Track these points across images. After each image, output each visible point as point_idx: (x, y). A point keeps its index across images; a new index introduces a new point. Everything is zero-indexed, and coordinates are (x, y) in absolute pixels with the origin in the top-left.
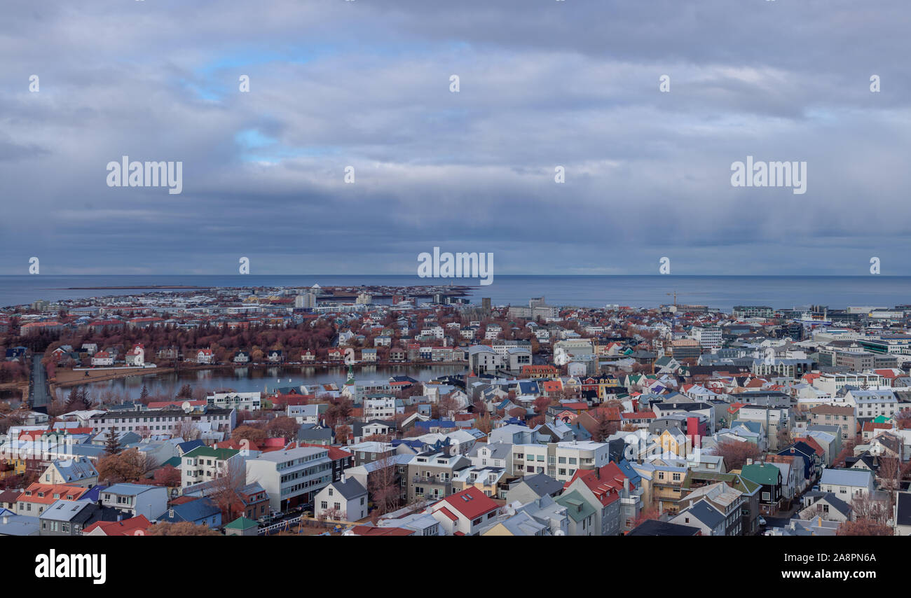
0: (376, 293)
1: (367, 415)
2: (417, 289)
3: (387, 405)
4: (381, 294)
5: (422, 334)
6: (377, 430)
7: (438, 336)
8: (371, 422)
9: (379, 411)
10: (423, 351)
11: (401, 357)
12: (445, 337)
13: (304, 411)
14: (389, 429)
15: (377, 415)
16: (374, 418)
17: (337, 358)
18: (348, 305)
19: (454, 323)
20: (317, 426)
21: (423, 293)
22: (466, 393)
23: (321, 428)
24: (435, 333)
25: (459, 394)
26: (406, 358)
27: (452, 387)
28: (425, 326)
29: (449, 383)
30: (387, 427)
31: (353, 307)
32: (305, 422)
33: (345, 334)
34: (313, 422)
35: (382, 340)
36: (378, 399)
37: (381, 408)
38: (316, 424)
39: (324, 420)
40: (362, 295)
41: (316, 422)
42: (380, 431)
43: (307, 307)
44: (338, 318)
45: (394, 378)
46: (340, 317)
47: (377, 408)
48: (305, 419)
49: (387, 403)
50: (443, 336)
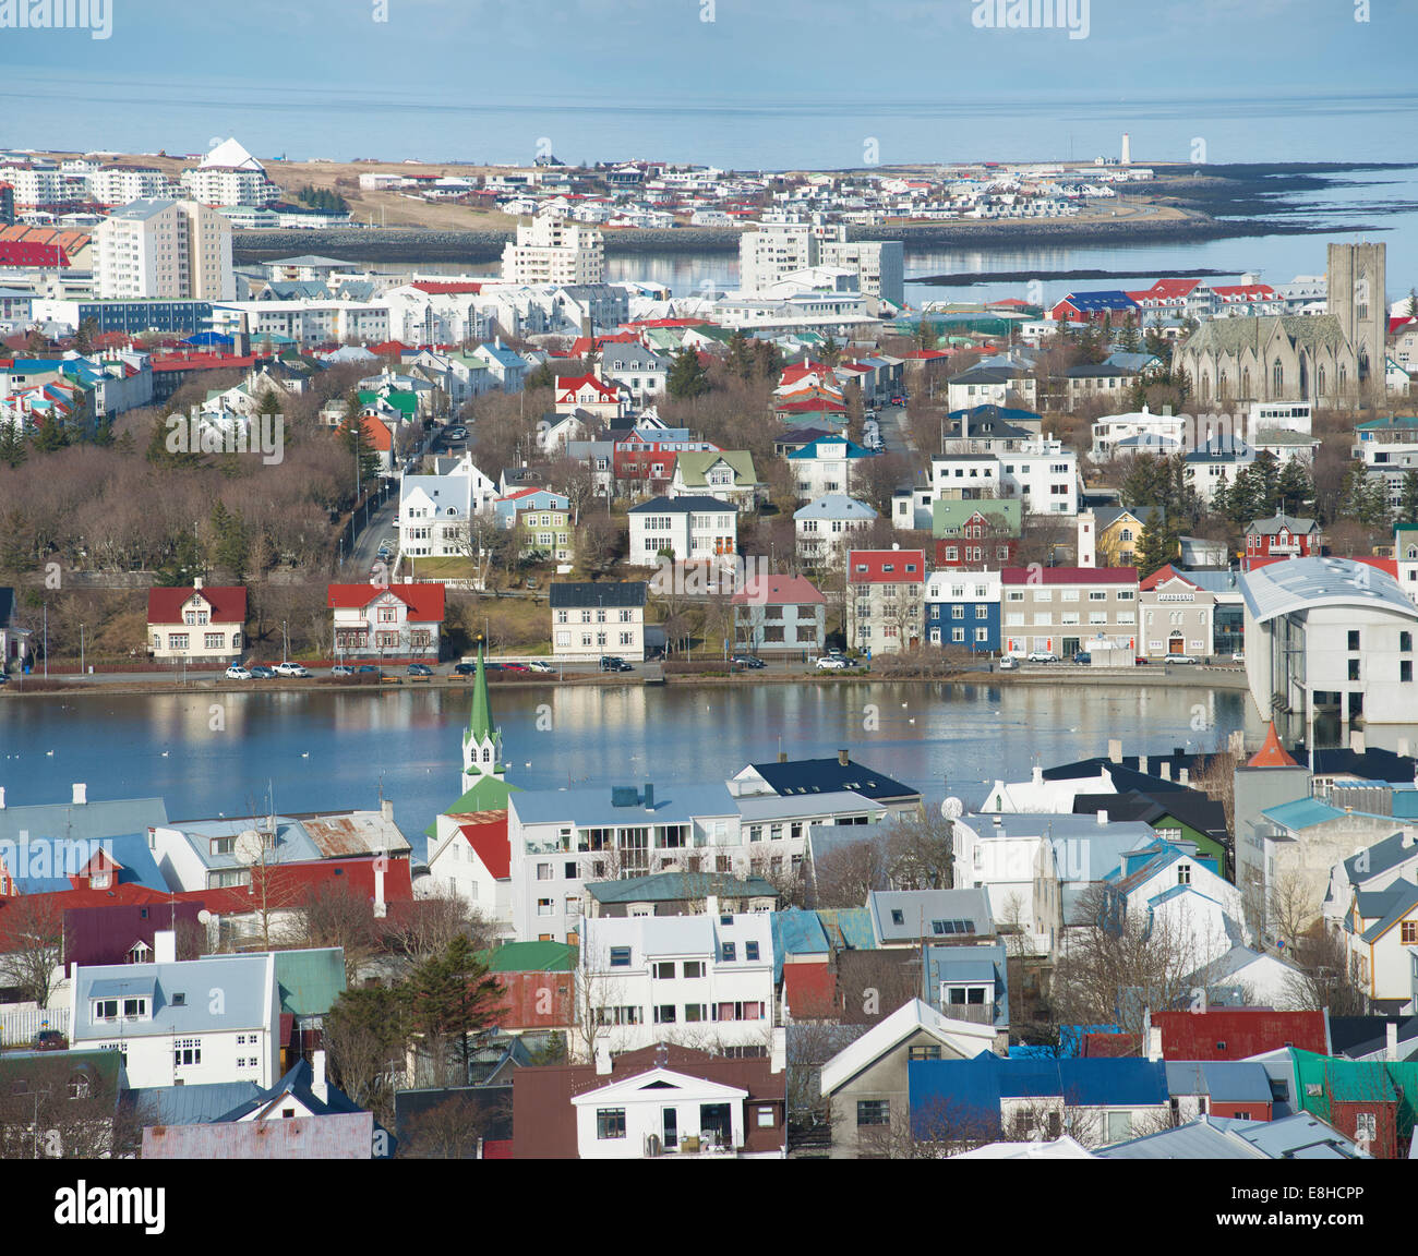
0: (633, 215)
1: (599, 1018)
2: (894, 186)
3: (727, 952)
4: (660, 221)
5: (939, 483)
6: (670, 1118)
7: (1042, 502)
8: (628, 1064)
9: (679, 992)
10: (945, 596)
11: (803, 634)
12: (1085, 502)
13: (179, 999)
14: (749, 1107)
15: (668, 1013)
16: (646, 1034)
17: (387, 638)
18: (454, 290)
19: (1144, 417)
20: (275, 1096)
21: (938, 215)
22: (1228, 873)
23: (301, 1111)
24: (1020, 478)
25: (1184, 875)
26: (837, 641)
27: (1139, 837)
28: (957, 432)
29: (1120, 809)
30: (734, 1097)
31: (479, 302)
32: (192, 1075)
33: (436, 481)
34: (247, 1074)
35: (679, 519)
36: (665, 907)
37: (692, 970)
38: (267, 1084)
39: (319, 1060)
40: (540, 230)
41: (264, 1076)
42: (689, 1124)
43: (172, 296)
44: (388, 377)
45: (764, 770)
46: (402, 373)
47: (666, 971)
48: (188, 1057)
49: (727, 934)
50: (1071, 498)
